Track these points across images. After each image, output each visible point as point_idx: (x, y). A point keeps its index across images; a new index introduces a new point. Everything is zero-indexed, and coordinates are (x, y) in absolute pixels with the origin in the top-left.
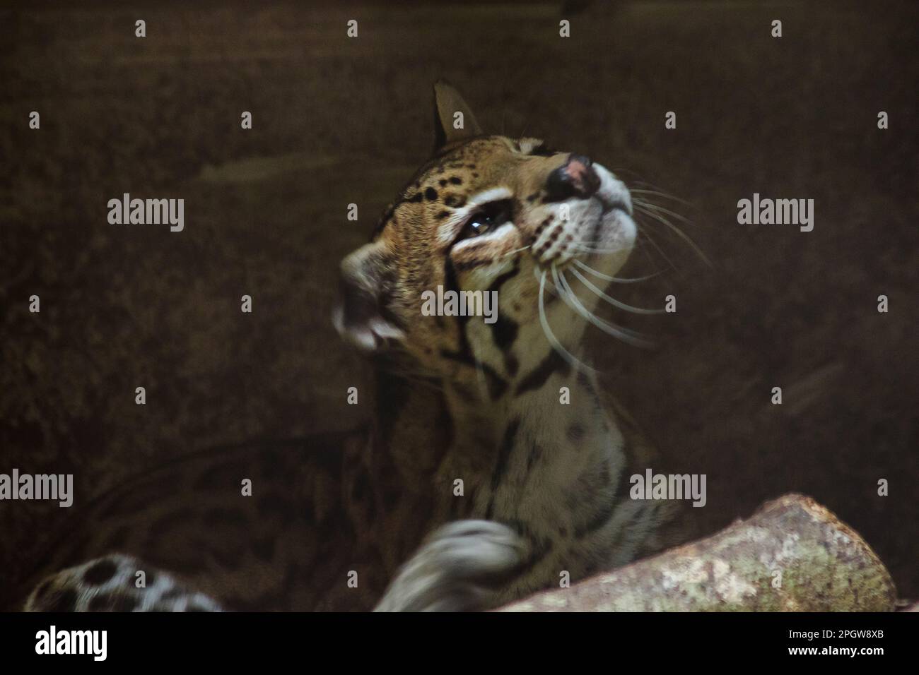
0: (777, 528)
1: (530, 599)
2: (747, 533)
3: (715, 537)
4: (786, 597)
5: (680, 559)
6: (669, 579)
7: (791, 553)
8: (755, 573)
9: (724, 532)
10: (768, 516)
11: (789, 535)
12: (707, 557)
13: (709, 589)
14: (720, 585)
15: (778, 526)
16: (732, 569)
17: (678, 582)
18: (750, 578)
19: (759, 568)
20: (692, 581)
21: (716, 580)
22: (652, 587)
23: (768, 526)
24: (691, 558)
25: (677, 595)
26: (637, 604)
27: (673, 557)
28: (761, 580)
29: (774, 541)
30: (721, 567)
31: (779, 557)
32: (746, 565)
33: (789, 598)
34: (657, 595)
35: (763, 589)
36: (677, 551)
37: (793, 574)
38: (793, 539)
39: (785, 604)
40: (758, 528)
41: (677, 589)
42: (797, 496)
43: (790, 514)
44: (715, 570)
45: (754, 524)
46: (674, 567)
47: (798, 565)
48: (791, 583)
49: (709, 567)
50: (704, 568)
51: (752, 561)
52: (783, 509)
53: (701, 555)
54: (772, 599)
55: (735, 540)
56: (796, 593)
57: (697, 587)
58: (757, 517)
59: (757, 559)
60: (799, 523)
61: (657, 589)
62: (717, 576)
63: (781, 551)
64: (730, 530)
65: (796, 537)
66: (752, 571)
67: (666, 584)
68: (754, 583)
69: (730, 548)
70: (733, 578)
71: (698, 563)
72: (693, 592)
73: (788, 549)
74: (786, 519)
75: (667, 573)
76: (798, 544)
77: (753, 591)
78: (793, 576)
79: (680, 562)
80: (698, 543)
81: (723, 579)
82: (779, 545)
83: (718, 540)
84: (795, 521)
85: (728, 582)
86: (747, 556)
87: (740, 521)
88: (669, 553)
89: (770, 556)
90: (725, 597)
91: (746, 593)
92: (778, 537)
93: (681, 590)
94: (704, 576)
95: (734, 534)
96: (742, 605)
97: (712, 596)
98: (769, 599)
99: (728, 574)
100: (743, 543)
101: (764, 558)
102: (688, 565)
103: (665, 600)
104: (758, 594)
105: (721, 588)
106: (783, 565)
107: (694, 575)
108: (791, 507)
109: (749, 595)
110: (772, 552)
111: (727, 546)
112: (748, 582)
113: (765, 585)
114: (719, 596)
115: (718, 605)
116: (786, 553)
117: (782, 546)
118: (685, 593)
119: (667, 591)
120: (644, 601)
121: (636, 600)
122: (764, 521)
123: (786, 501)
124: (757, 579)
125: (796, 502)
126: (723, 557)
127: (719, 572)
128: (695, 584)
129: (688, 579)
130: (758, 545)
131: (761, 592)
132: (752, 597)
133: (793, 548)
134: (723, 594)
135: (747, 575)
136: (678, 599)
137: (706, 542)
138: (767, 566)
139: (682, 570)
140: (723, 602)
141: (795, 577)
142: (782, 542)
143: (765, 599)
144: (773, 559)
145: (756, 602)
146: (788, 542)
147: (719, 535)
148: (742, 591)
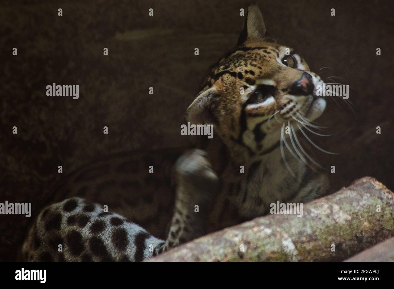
0: (360, 191)
1: (253, 220)
2: (347, 193)
3: (333, 195)
4: (363, 221)
5: (318, 204)
6: (314, 212)
7: (366, 202)
8: (351, 210)
9: (338, 193)
10: (357, 186)
11: (365, 194)
12: (330, 203)
13: (330, 217)
14: (335, 215)
15: (361, 190)
16: (341, 208)
17: (317, 214)
18: (348, 213)
19: (352, 209)
20: (323, 213)
21: (334, 213)
22: (306, 216)
23: (356, 190)
24: (323, 204)
25: (317, 219)
26: (300, 223)
27: (316, 203)
28: (353, 213)
29: (359, 196)
30: (336, 208)
31: (361, 204)
32: (347, 207)
33: (365, 221)
34: (308, 219)
35: (354, 217)
36: (317, 200)
37: (367, 211)
38: (367, 196)
39: (363, 224)
40: (352, 191)
41: (317, 217)
42: (369, 178)
43: (366, 185)
44: (333, 209)
45: (350, 189)
46: (316, 208)
47: (369, 207)
48: (366, 215)
49: (331, 208)
50: (328, 208)
51: (349, 205)
52: (363, 183)
53: (327, 203)
54: (358, 222)
55: (342, 196)
56: (368, 219)
57: (325, 216)
58: (352, 187)
59: (351, 204)
60: (369, 189)
61: (308, 217)
62: (334, 211)
63: (362, 201)
64: (340, 192)
65: (369, 195)
66: (349, 209)
67: (312, 215)
68: (350, 215)
69: (340, 199)
70: (341, 212)
71: (326, 206)
72: (324, 218)
73: (365, 200)
74: (364, 188)
75: (313, 210)
76: (369, 198)
77: (349, 218)
78: (367, 212)
79: (318, 205)
80: (326, 197)
81: (337, 213)
82: (361, 198)
83: (335, 196)
84: (368, 188)
85: (339, 214)
86: (348, 203)
87: (344, 188)
88: (314, 202)
89: (357, 203)
90: (338, 220)
91: (346, 218)
92: (361, 195)
93: (319, 217)
94: (328, 211)
95: (342, 193)
96: (345, 224)
97: (332, 220)
98: (356, 221)
99: (339, 211)
100: (346, 198)
101: (355, 204)
102: (322, 206)
103: (311, 221)
104: (352, 219)
105: (336, 217)
106: (363, 207)
107: (324, 211)
108: (366, 182)
109: (348, 220)
110: (358, 201)
111: (339, 199)
112: (347, 214)
113: (355, 216)
114: (335, 220)
115: (334, 224)
116: (364, 202)
117: (363, 199)
118: (320, 219)
119: (312, 218)
120: (302, 222)
121: (299, 221)
122: (355, 188)
123: (364, 180)
124: (351, 213)
125: (369, 180)
126: (337, 203)
127: (335, 210)
128: (325, 214)
129: (322, 213)
130: (352, 198)
131: (353, 219)
132: (349, 221)
133: (367, 200)
134: (336, 219)
135: (347, 211)
136: (317, 221)
137: (330, 197)
138: (356, 207)
139: (319, 208)
140: (336, 223)
141: (368, 212)
142: (362, 197)
143: (355, 221)
144: (359, 204)
145: (351, 223)
146: (365, 197)
147: (335, 194)
148: (345, 218)
